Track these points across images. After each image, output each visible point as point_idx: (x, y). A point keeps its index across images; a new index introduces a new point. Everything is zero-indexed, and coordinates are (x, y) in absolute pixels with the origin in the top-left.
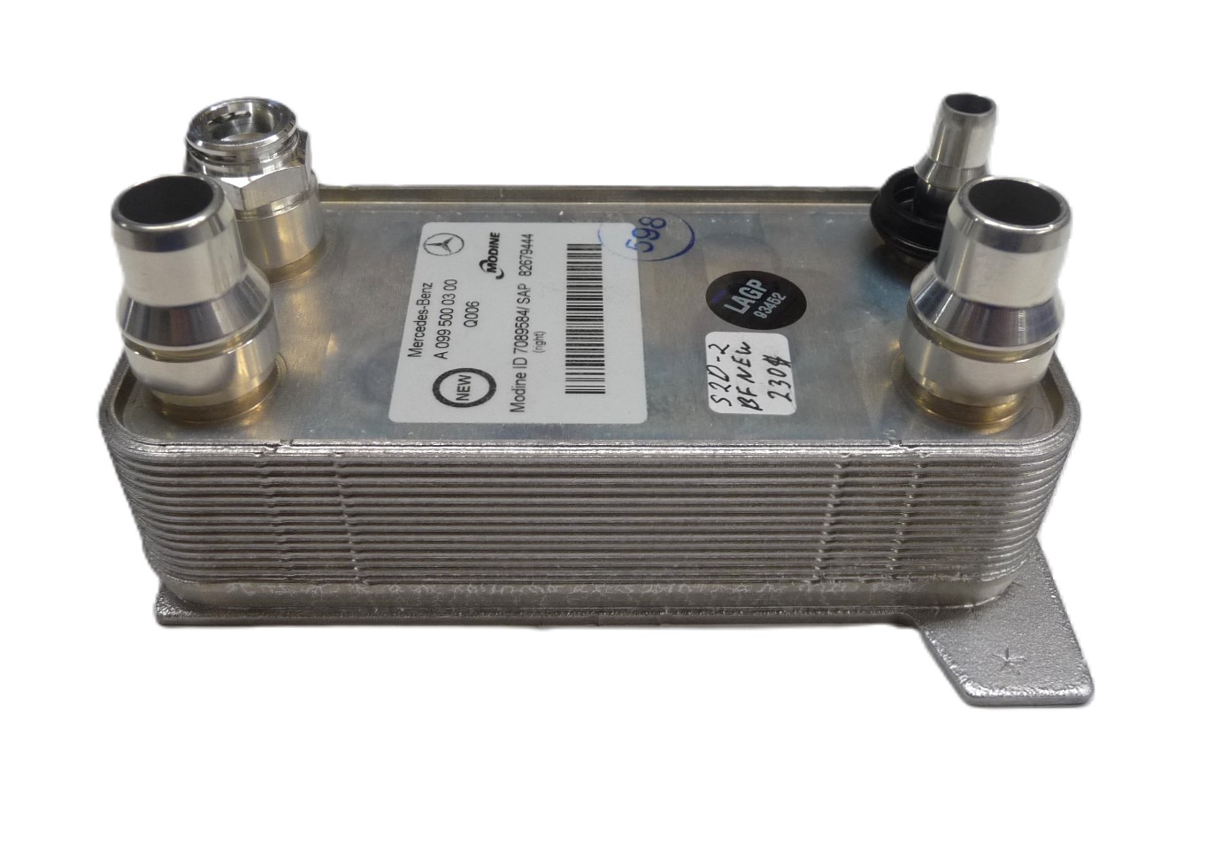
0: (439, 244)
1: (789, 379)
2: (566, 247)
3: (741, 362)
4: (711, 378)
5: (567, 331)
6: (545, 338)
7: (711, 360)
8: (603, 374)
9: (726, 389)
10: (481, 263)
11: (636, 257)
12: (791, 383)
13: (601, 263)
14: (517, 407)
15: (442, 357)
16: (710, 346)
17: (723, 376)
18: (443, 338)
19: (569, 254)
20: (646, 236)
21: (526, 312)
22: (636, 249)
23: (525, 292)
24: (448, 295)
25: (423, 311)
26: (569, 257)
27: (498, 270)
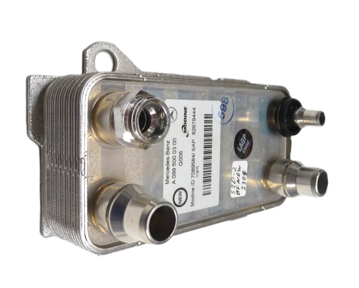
1: (246, 181)
2: (204, 116)
3: (238, 175)
5: (204, 165)
6: (199, 170)
7: (233, 175)
8: (211, 185)
9: (234, 188)
10: (183, 126)
11: (220, 122)
12: (246, 183)
13: (212, 126)
14: (193, 203)
15: (174, 183)
16: (233, 168)
17: (234, 181)
18: (174, 172)
19: (205, 121)
20: (223, 109)
21: (194, 156)
22: (220, 117)
23: (194, 145)
24: (174, 148)
25: (168, 158)
26: (205, 122)
27: (187, 132)
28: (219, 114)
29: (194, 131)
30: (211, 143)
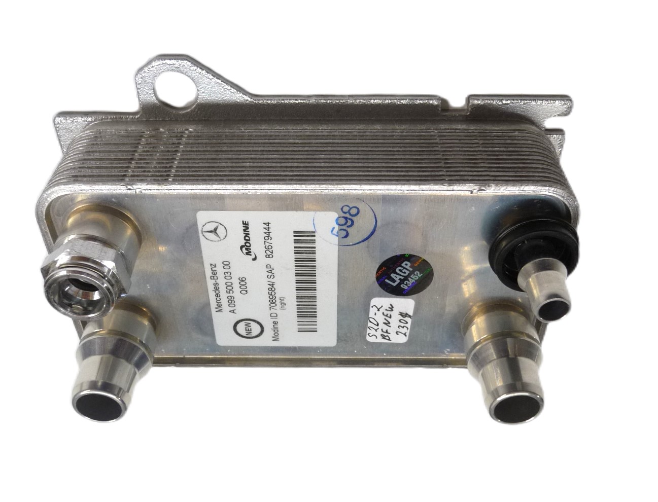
0: (211, 232)
1: (409, 325)
2: (293, 234)
3: (387, 316)
4: (370, 324)
5: (297, 297)
6: (285, 301)
7: (371, 315)
8: (316, 322)
9: (376, 330)
10: (242, 247)
11: (337, 243)
12: (409, 328)
13: (315, 248)
14: (276, 338)
15: (233, 312)
16: (372, 307)
17: (376, 323)
18: (231, 300)
19: (295, 240)
20: (345, 224)
21: (273, 284)
22: (337, 236)
23: (271, 271)
24: (227, 273)
25: (216, 284)
26: (295, 242)
27: (252, 253)
28: (332, 231)
29: (269, 253)
30: (315, 271)
